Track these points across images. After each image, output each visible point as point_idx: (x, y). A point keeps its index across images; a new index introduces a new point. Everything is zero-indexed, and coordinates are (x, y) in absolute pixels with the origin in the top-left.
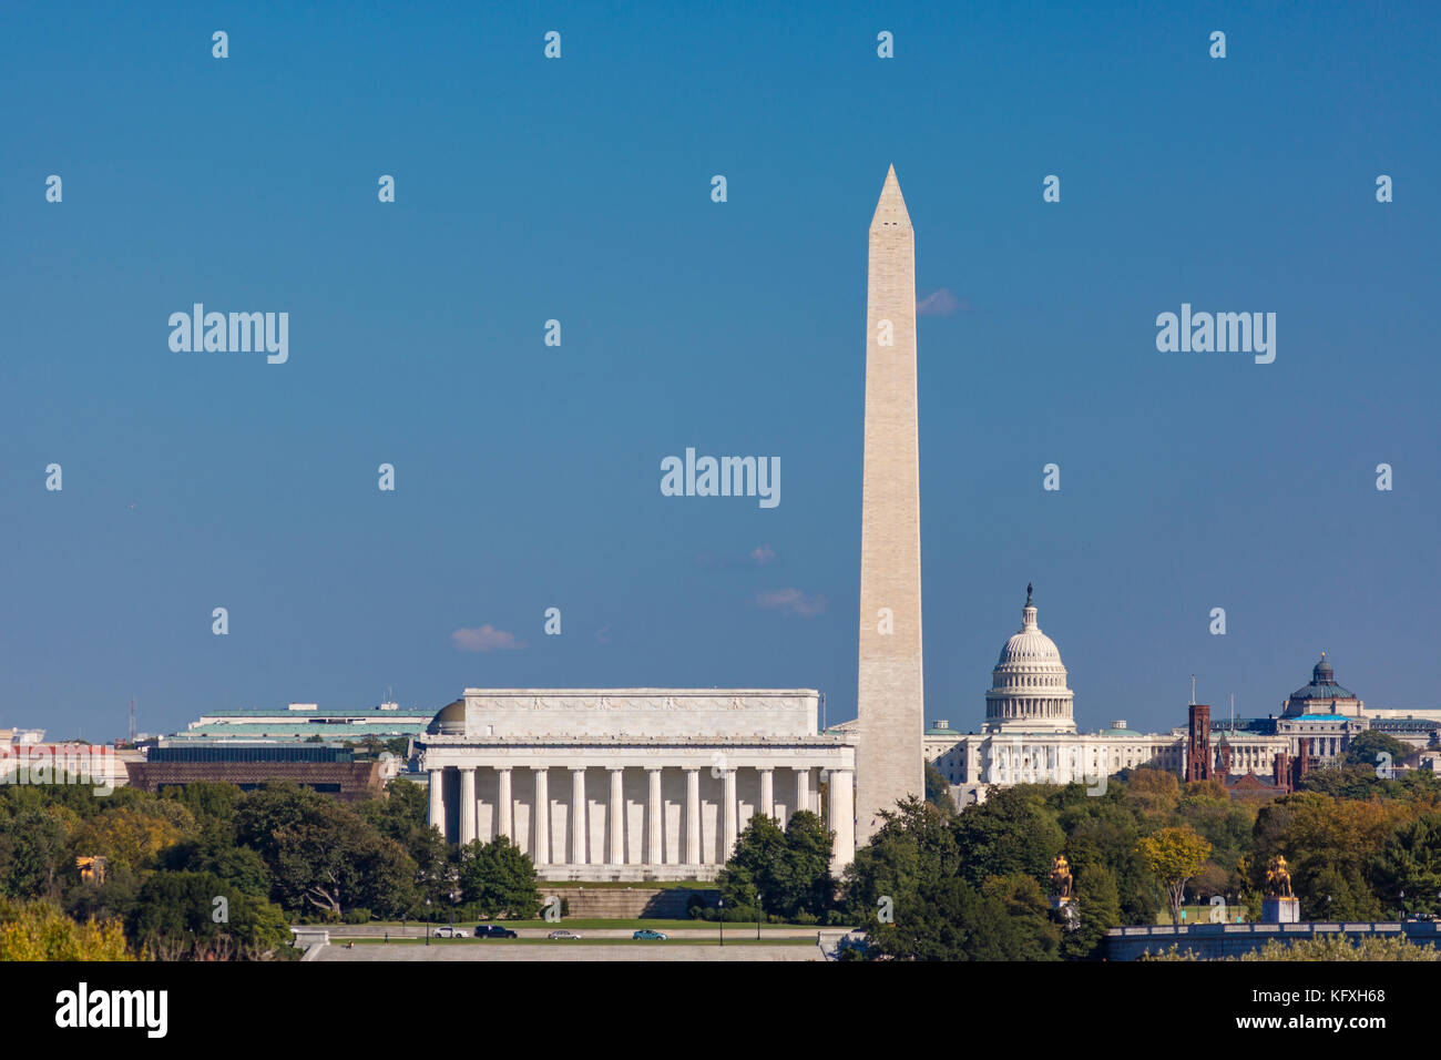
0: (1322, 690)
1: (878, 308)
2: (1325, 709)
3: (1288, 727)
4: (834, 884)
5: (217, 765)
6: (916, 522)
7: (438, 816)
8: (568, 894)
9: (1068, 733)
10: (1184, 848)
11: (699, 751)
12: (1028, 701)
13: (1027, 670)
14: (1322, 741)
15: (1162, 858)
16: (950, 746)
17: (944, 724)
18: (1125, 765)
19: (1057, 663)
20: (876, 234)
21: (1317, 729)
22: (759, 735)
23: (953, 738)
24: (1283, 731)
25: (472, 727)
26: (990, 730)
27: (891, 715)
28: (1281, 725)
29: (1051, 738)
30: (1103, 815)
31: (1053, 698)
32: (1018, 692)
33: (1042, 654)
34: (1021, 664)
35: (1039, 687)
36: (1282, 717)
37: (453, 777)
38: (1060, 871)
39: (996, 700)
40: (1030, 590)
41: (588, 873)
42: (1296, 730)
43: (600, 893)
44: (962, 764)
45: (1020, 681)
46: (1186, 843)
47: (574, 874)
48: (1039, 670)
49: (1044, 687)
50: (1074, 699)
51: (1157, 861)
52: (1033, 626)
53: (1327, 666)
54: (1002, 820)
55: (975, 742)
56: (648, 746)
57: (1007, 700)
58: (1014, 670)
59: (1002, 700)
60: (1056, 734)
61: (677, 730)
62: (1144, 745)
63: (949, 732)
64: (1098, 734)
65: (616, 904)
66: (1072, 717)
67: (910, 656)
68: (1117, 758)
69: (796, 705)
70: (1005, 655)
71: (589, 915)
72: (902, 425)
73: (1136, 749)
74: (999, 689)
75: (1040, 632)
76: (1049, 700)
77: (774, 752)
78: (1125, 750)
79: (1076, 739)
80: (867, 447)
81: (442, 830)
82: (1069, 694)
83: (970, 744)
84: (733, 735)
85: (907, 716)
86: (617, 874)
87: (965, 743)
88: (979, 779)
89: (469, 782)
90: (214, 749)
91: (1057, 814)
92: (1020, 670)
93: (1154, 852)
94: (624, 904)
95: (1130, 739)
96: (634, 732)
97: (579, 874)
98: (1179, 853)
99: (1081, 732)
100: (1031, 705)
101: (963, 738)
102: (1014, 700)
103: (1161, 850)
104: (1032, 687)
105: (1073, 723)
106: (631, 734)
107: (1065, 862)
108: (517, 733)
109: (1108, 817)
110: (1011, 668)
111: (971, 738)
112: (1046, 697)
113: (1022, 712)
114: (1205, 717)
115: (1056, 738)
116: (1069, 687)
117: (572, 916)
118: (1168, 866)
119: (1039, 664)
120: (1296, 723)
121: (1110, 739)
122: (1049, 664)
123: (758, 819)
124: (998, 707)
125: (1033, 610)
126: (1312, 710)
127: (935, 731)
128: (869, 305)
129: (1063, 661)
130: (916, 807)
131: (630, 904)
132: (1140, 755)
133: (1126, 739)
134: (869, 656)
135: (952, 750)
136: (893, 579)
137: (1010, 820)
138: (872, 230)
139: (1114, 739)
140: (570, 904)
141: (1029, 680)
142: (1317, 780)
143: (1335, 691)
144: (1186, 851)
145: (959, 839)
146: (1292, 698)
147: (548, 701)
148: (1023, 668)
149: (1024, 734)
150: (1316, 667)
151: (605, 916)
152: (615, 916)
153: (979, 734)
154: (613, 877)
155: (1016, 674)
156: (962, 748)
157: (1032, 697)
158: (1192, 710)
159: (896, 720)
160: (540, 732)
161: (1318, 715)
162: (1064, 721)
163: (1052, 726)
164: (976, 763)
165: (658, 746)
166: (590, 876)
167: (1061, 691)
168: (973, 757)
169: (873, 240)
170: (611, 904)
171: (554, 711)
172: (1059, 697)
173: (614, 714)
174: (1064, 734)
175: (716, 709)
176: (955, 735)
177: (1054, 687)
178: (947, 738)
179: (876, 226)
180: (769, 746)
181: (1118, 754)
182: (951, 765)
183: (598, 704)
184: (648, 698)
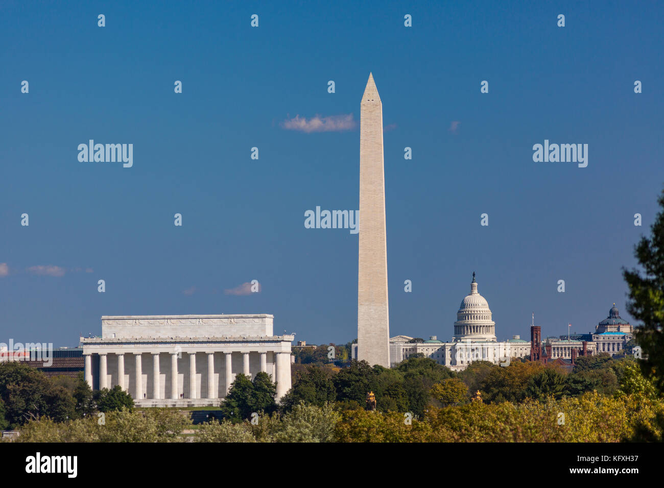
0: (614, 321)
1: (365, 140)
2: (615, 330)
3: (597, 338)
4: (276, 406)
5: (62, 359)
6: (384, 240)
7: (89, 378)
9: (492, 341)
10: (455, 388)
11: (213, 345)
12: (477, 326)
14: (614, 344)
15: (444, 393)
16: (437, 348)
17: (435, 338)
18: (519, 356)
19: (487, 309)
20: (364, 105)
21: (611, 339)
22: (243, 336)
23: (438, 345)
24: (595, 340)
25: (106, 334)
26: (456, 341)
27: (373, 331)
28: (594, 337)
29: (484, 344)
30: (425, 374)
31: (486, 325)
32: (470, 323)
33: (480, 305)
34: (470, 309)
35: (478, 320)
36: (595, 334)
37: (96, 358)
39: (459, 326)
40: (474, 275)
41: (161, 403)
42: (601, 339)
44: (443, 357)
45: (470, 318)
46: (456, 386)
47: (154, 404)
48: (479, 312)
49: (481, 320)
50: (496, 326)
51: (442, 395)
52: (476, 291)
53: (616, 309)
55: (448, 346)
56: (189, 342)
57: (464, 326)
58: (470, 312)
59: (461, 326)
60: (487, 342)
61: (203, 334)
62: (528, 346)
63: (438, 341)
64: (506, 342)
66: (494, 334)
67: (382, 303)
68: (516, 353)
69: (260, 322)
70: (463, 305)
73: (524, 349)
74: (460, 321)
75: (479, 295)
76: (484, 326)
77: (250, 345)
78: (519, 349)
79: (496, 344)
81: (91, 387)
82: (494, 322)
83: (446, 347)
84: (230, 336)
85: (381, 331)
86: (175, 404)
87: (444, 346)
88: (451, 363)
89: (104, 360)
90: (61, 351)
91: (404, 373)
93: (440, 390)
95: (522, 344)
96: (183, 336)
97: (157, 404)
98: (453, 390)
99: (499, 341)
100: (476, 328)
101: (443, 344)
102: (467, 326)
103: (444, 389)
104: (476, 320)
105: (495, 337)
106: (181, 337)
108: (127, 337)
109: (428, 375)
110: (463, 312)
111: (447, 344)
112: (482, 325)
113: (471, 332)
114: (538, 332)
115: (487, 344)
116: (493, 320)
118: (448, 397)
119: (478, 309)
120: (601, 336)
121: (512, 344)
122: (483, 309)
123: (240, 377)
124: (460, 329)
125: (476, 284)
126: (609, 330)
128: (361, 138)
129: (490, 308)
132: (526, 351)
133: (519, 344)
134: (362, 303)
135: (438, 350)
136: (373, 267)
138: (362, 104)
139: (514, 344)
141: (477, 317)
142: (583, 360)
143: (620, 321)
144: (456, 390)
145: (336, 384)
146: (600, 325)
147: (142, 321)
148: (474, 311)
149: (472, 342)
150: (611, 310)
153: (451, 342)
154: (173, 405)
155: (468, 315)
156: (443, 349)
157: (479, 325)
158: (532, 328)
160: (138, 337)
161: (612, 332)
162: (491, 336)
163: (485, 338)
164: (449, 356)
165: (194, 342)
166: (162, 405)
167: (490, 322)
168: (448, 353)
169: (363, 108)
171: (145, 326)
172: (488, 325)
173: (174, 327)
174: (490, 342)
175: (221, 324)
176: (439, 343)
177: (486, 320)
178: (436, 344)
179: (364, 101)
180: (247, 342)
181: (516, 351)
182: (438, 357)
183: (166, 323)
184: (190, 320)
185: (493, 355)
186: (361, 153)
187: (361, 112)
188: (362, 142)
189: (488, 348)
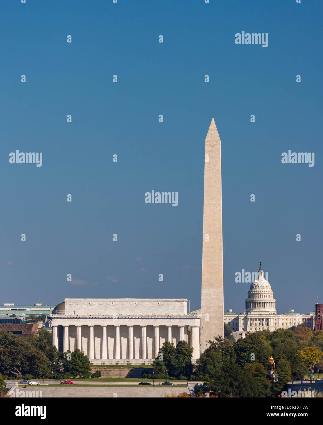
1: (208, 167)
4: (192, 366)
6: (221, 241)
7: (56, 343)
8: (101, 369)
9: (274, 314)
10: (314, 354)
11: (146, 320)
12: (260, 303)
13: (259, 292)
15: (306, 357)
16: (233, 318)
17: (231, 311)
18: (294, 325)
19: (271, 290)
20: (208, 141)
22: (167, 314)
23: (234, 316)
25: (68, 312)
26: (247, 313)
27: (213, 308)
29: (268, 316)
30: (286, 342)
31: (269, 302)
32: (257, 300)
33: (265, 287)
34: (258, 290)
35: (263, 298)
37: (61, 329)
38: (271, 361)
39: (249, 302)
40: (260, 264)
41: (107, 362)
43: (112, 369)
44: (237, 325)
45: (257, 296)
46: (315, 352)
47: (103, 362)
48: (264, 292)
49: (266, 298)
50: (276, 302)
51: (304, 358)
52: (262, 277)
54: (250, 344)
55: (241, 317)
56: (128, 318)
57: (253, 302)
59: (251, 302)
60: (270, 314)
61: (138, 312)
63: (233, 313)
64: (284, 314)
65: (117, 373)
66: (275, 308)
67: (219, 287)
68: (291, 323)
69: (180, 304)
70: (252, 287)
71: (108, 377)
72: (217, 208)
73: (297, 319)
74: (250, 299)
75: (264, 279)
76: (267, 302)
77: (172, 320)
78: (294, 320)
79: (276, 316)
80: (204, 215)
81: (57, 347)
82: (275, 300)
83: (240, 318)
84: (158, 314)
85: (218, 308)
86: (117, 362)
87: (238, 317)
88: (243, 329)
89: (67, 330)
91: (270, 342)
92: (257, 292)
93: (303, 355)
94: (120, 373)
95: (295, 316)
96: (124, 314)
97: (105, 362)
98: (312, 355)
99: (278, 313)
100: (261, 304)
101: (237, 316)
103: (306, 354)
104: (261, 298)
105: (276, 311)
106: (122, 314)
107: (273, 359)
108: (84, 314)
109: (287, 343)
110: (254, 291)
111: (240, 315)
112: (266, 302)
113: (258, 307)
114: (321, 308)
115: (270, 316)
116: (274, 298)
117: (102, 377)
118: (308, 360)
119: (264, 290)
121: (288, 316)
122: (267, 290)
123: (166, 343)
124: (250, 305)
125: (262, 272)
127: (227, 313)
128: (205, 166)
129: (272, 289)
130: (221, 340)
131: (122, 373)
132: (299, 321)
133: (293, 316)
134: (205, 287)
135: (233, 320)
136: (213, 261)
137: (254, 344)
138: (206, 140)
139: (290, 316)
140: (102, 373)
141: (260, 295)
145: (236, 350)
147: (94, 303)
149: (259, 314)
151: (113, 377)
152: (117, 377)
153: (243, 314)
154: (116, 364)
155: (256, 294)
156: (237, 319)
157: (261, 302)
158: (317, 305)
159: (214, 309)
160: (91, 314)
162: (273, 310)
163: (269, 312)
164: (242, 324)
165: (132, 318)
166: (109, 363)
167: (272, 299)
168: (241, 322)
169: (207, 144)
170: (115, 373)
171: (96, 306)
172: (271, 302)
173: (117, 307)
174: (273, 314)
175: (152, 305)
176: (235, 314)
177: (269, 298)
178: (232, 316)
179: (207, 139)
180: (170, 318)
181: (291, 321)
182: (233, 325)
183: (111, 304)
184: (129, 302)
185: (275, 324)
186: (205, 177)
187: (206, 146)
188: (206, 168)
189: (270, 319)
